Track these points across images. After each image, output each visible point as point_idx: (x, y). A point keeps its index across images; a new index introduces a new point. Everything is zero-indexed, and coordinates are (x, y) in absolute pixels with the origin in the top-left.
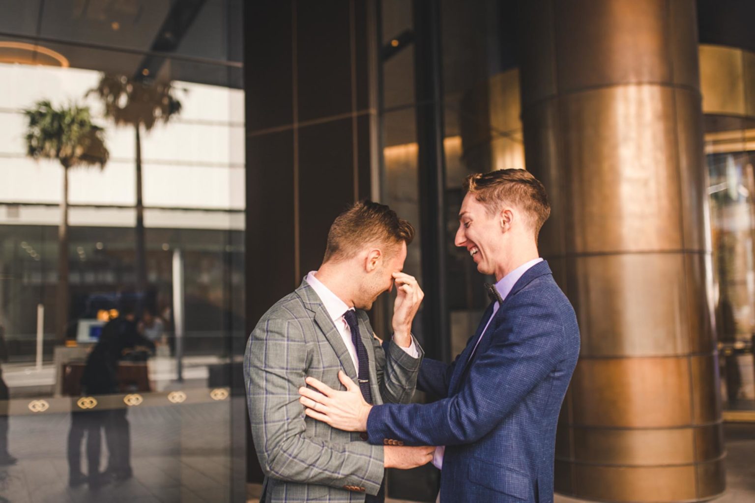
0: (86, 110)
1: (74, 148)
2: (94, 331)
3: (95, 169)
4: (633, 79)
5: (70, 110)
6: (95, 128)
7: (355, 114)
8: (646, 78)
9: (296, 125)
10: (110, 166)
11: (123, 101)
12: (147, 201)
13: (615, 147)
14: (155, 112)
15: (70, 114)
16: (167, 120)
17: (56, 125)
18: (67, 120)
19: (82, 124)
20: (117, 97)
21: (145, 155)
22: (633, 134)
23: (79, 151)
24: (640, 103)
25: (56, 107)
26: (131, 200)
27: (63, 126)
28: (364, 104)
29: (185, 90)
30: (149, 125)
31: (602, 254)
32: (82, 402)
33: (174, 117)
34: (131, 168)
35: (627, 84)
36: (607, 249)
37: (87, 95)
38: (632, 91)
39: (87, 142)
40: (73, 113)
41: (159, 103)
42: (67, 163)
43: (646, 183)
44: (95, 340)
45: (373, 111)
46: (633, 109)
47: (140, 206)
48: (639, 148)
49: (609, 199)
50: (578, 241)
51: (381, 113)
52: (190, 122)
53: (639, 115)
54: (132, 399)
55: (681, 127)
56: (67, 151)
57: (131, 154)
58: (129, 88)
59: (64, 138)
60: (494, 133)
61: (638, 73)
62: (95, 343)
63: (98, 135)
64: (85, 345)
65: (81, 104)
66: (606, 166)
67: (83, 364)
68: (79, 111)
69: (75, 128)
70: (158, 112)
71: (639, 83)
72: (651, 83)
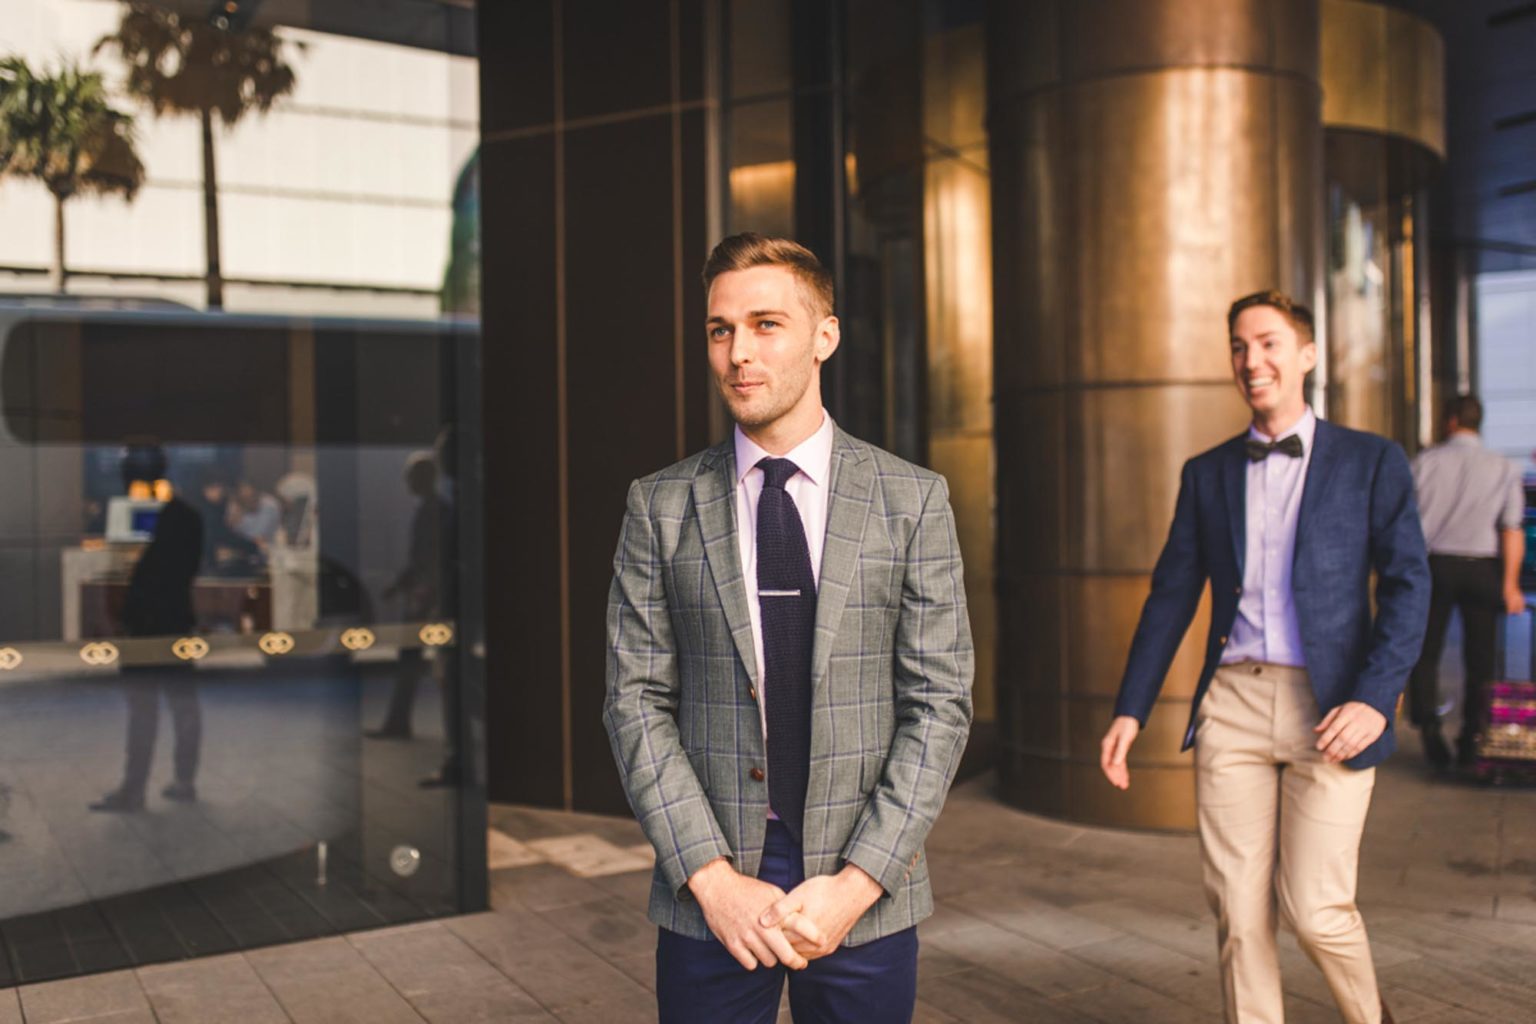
0: (96, 78)
1: (73, 158)
2: (140, 519)
3: (114, 201)
4: (1199, 57)
5: (63, 76)
6: (114, 116)
7: (676, 108)
8: (1223, 56)
9: (560, 126)
10: (146, 195)
11: (171, 63)
12: (229, 267)
13: (1162, 187)
14: (242, 88)
15: (65, 86)
16: (265, 105)
17: (38, 106)
18: (61, 98)
19: (90, 107)
20: (156, 53)
21: (224, 175)
22: (1196, 161)
23: (84, 163)
24: (1211, 104)
25: (37, 71)
26: (197, 264)
27: (54, 111)
28: (694, 88)
29: (302, 46)
30: (233, 113)
31: (1134, 385)
32: (180, 645)
33: (280, 99)
34: (195, 200)
35: (1185, 65)
36: (1142, 376)
37: (97, 49)
38: (1197, 78)
39: (100, 144)
40: (71, 83)
41: (251, 71)
42: (62, 187)
43: (1216, 255)
44: (143, 537)
45: (712, 103)
46: (1197, 115)
47: (214, 277)
48: (1206, 188)
49: (1149, 282)
50: (1088, 361)
51: (726, 108)
52: (304, 111)
53: (1208, 127)
54: (274, 642)
55: (1283, 153)
56: (58, 160)
57: (195, 172)
58: (186, 39)
59: (54, 134)
60: (929, 150)
61: (1210, 45)
62: (146, 543)
63: (120, 129)
64: (121, 546)
65: (85, 68)
66: (1144, 221)
67: (125, 583)
68: (82, 80)
69: (75, 115)
70: (248, 88)
71: (1211, 66)
72: (1233, 66)
